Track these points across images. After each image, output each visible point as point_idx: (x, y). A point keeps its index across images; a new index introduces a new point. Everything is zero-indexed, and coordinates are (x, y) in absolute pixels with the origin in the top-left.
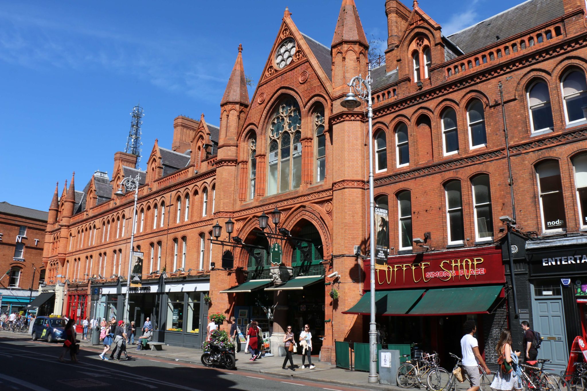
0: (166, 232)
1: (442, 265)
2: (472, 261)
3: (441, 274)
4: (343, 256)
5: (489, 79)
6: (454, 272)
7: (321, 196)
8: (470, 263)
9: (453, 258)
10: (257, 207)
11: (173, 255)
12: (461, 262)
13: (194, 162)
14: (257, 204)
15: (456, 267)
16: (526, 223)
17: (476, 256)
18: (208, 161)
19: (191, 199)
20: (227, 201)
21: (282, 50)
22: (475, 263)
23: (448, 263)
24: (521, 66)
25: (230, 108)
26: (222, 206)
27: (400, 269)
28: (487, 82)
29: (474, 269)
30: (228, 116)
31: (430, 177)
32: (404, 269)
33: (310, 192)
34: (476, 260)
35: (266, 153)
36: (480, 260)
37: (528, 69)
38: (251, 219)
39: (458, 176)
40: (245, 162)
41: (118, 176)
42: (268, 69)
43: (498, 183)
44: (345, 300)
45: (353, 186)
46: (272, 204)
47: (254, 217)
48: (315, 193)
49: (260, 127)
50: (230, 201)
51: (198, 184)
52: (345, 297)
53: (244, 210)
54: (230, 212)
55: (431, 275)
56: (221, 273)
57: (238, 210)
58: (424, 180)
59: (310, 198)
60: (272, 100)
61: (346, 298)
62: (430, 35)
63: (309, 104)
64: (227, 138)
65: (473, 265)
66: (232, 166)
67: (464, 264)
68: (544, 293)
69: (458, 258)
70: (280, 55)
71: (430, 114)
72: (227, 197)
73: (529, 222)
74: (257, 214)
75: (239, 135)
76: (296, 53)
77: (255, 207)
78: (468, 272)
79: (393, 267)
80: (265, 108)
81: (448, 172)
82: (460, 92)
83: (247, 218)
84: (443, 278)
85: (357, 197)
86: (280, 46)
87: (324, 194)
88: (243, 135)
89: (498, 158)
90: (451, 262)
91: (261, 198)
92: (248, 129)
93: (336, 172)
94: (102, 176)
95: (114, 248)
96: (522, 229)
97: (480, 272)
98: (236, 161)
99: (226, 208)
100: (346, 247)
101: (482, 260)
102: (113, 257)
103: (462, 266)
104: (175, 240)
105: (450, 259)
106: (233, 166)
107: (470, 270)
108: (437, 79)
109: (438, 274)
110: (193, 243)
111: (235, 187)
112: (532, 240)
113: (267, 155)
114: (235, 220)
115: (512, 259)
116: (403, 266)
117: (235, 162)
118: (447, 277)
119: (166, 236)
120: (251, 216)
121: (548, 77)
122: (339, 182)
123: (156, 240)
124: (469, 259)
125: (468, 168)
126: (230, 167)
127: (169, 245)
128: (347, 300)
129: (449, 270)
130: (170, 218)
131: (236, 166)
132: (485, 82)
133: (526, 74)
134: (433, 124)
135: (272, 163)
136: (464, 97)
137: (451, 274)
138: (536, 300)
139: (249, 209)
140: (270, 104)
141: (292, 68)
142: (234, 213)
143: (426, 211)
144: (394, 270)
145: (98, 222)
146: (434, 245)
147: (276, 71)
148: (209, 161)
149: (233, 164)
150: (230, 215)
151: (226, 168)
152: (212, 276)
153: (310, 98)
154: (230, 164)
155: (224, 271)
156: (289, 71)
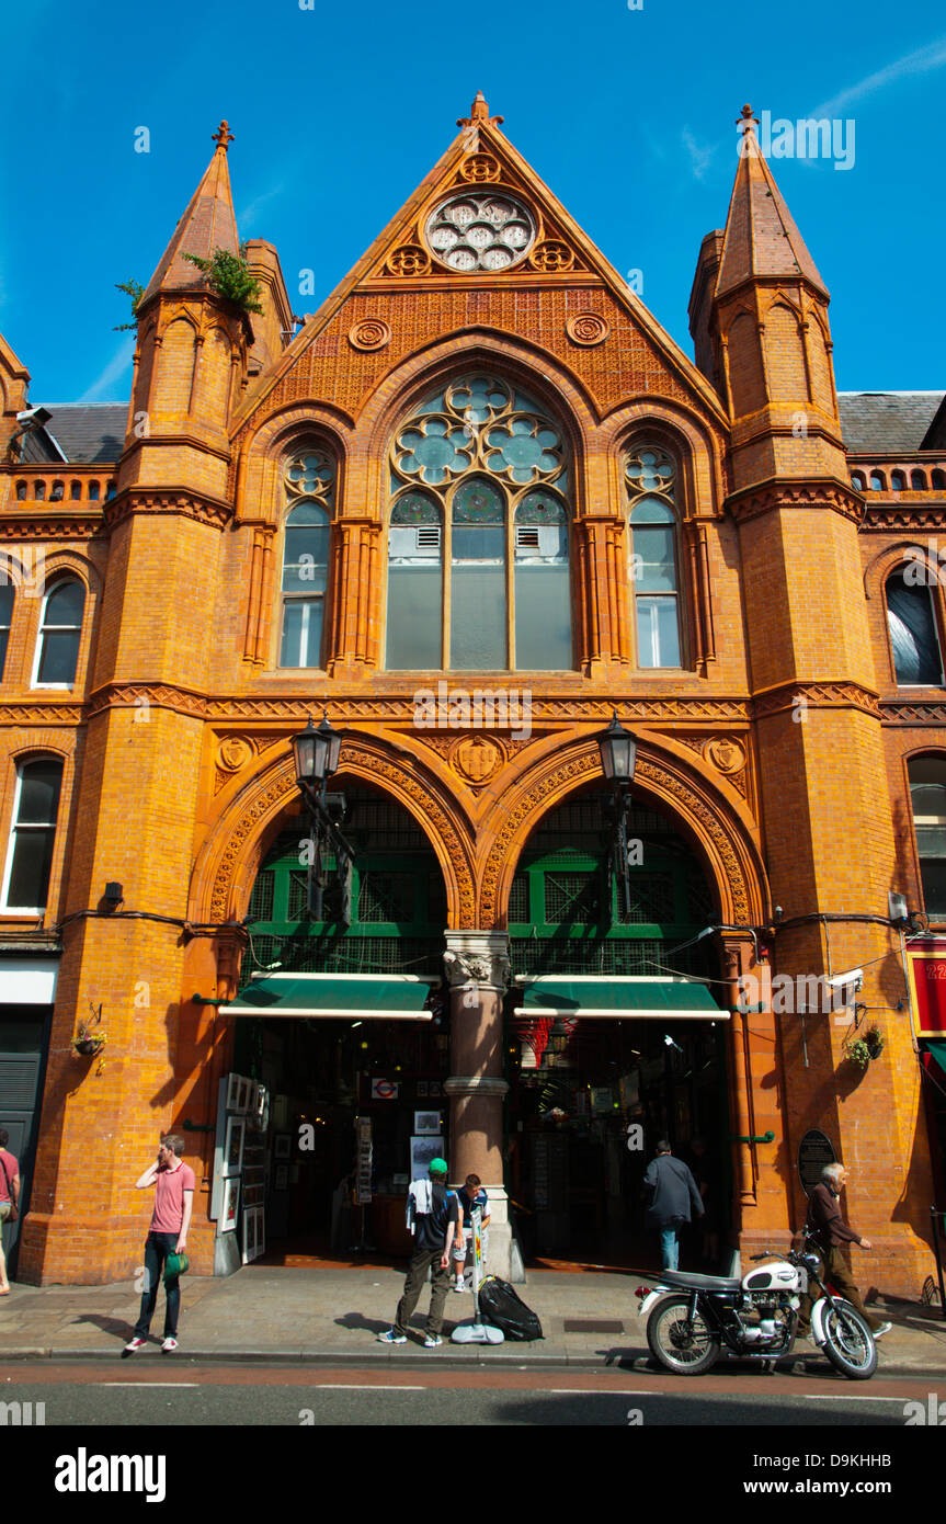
4: (868, 918)
7: (696, 714)
18: (15, 477)
20: (188, 648)
21: (463, 218)
26: (167, 662)
30: (201, 340)
33: (644, 694)
35: (383, 520)
40: (267, 528)
42: (398, 251)
48: (667, 700)
49: (363, 425)
54: (199, 696)
56: (151, 933)
57: (235, 695)
59: (647, 712)
66: (212, 525)
70: (453, 228)
75: (240, 434)
76: (538, 248)
80: (392, 370)
86: (452, 199)
88: (265, 431)
91: (370, 672)
92: (295, 417)
98: (231, 513)
99: (182, 676)
100: (872, 891)
106: (216, 526)
114: (214, 730)
117: (224, 516)
126: (202, 527)
131: (223, 530)
135: (406, 563)
140: (418, 364)
141: (525, 284)
142: (211, 700)
147: (440, 270)
148: (29, 478)
149: (215, 520)
150: (198, 708)
151: (191, 524)
152: (98, 942)
153: (623, 398)
154: (206, 518)
155: (164, 927)
156: (512, 290)
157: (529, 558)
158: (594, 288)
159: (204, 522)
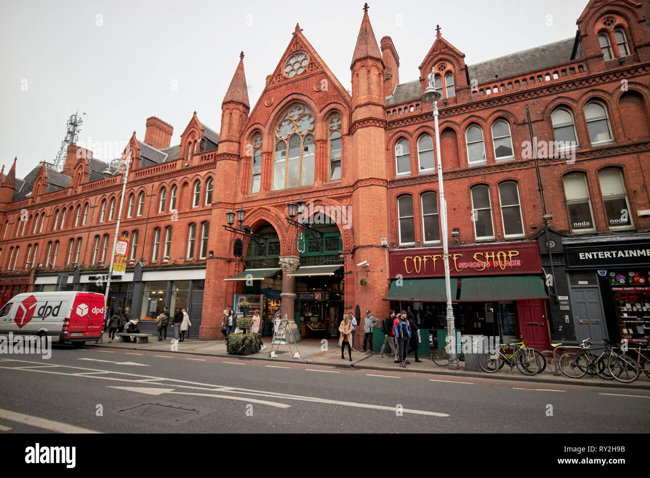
0: (144, 222)
1: (475, 257)
2: (507, 253)
3: (475, 265)
4: (372, 246)
5: (517, 102)
6: (489, 263)
7: (339, 192)
8: (505, 256)
9: (486, 251)
10: (264, 200)
11: (153, 245)
12: (495, 254)
13: (184, 156)
14: (263, 197)
15: (490, 259)
16: (557, 223)
17: (510, 250)
18: (201, 155)
19: (179, 190)
20: (228, 193)
21: (292, 61)
22: (510, 255)
23: (481, 255)
24: (547, 93)
25: (233, 107)
27: (430, 260)
28: (514, 104)
29: (509, 261)
30: (231, 113)
31: (458, 180)
32: (435, 259)
33: (326, 188)
34: (511, 253)
35: (272, 151)
36: (516, 253)
37: (555, 96)
38: (256, 211)
39: (486, 181)
40: (248, 158)
41: (80, 165)
42: (277, 76)
43: (527, 189)
44: (375, 287)
45: (379, 184)
46: (281, 197)
47: (259, 209)
48: (332, 189)
49: (268, 126)
50: (231, 193)
51: (188, 176)
52: (374, 284)
53: (247, 202)
54: (231, 204)
55: (463, 265)
56: (219, 262)
57: (240, 202)
58: (451, 183)
59: (326, 193)
60: (282, 104)
61: (376, 286)
62: (454, 62)
63: (325, 110)
64: (230, 134)
65: (508, 258)
67: (498, 256)
68: (580, 282)
69: (493, 251)
70: (290, 65)
71: (456, 128)
72: (228, 189)
73: (560, 222)
74: (262, 207)
75: (242, 134)
76: (309, 65)
77: (260, 200)
78: (503, 263)
79: (422, 258)
80: (273, 110)
81: (476, 177)
82: (486, 111)
83: (250, 210)
84: (477, 268)
85: (383, 194)
86: (290, 57)
87: (343, 191)
88: (247, 133)
89: (527, 167)
90: (485, 254)
91: (267, 192)
92: (252, 128)
93: (362, 170)
94: (49, 166)
95: (71, 236)
96: (554, 227)
97: (515, 264)
98: (239, 156)
99: (227, 200)
100: (374, 238)
101: (518, 253)
102: (69, 246)
103: (496, 259)
104: (157, 228)
105: (484, 251)
107: (505, 261)
108: (463, 99)
109: (472, 265)
110: (180, 233)
111: (236, 180)
112: (566, 236)
113: (273, 153)
114: (236, 212)
115: (550, 253)
116: (433, 257)
117: (237, 157)
118: (481, 268)
119: (145, 225)
120: (256, 208)
121: (575, 105)
122: (365, 179)
123: (131, 229)
124: (504, 252)
125: (497, 174)
126: (232, 162)
127: (148, 234)
128: (377, 287)
129: (483, 261)
130: (152, 208)
131: (238, 161)
132: (512, 104)
133: (553, 100)
134: (459, 136)
135: (279, 161)
136: (491, 115)
137: (485, 265)
138: (572, 288)
139: (253, 201)
140: (279, 107)
141: (305, 77)
142: (234, 204)
143: (454, 209)
144: (423, 261)
145: (48, 210)
146: (464, 240)
147: (285, 78)
148: (203, 155)
149: (235, 159)
150: (231, 207)
151: (228, 161)
152: (209, 265)
153: (325, 105)
154: (232, 159)
155: (222, 260)
156: (301, 80)
157: (306, 155)
158: (321, 73)
159: (232, 160)
